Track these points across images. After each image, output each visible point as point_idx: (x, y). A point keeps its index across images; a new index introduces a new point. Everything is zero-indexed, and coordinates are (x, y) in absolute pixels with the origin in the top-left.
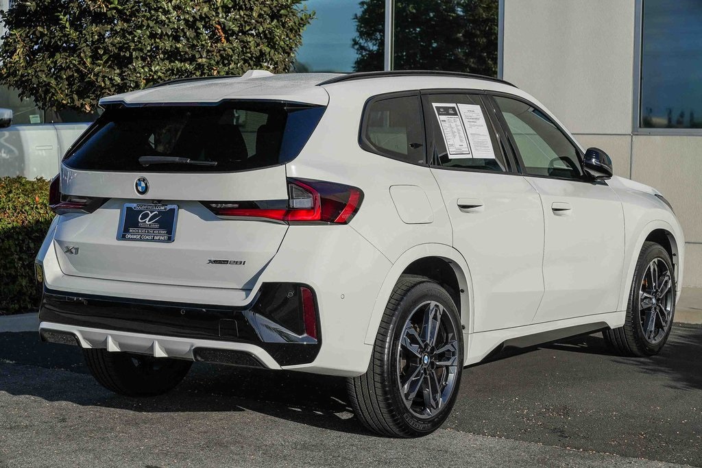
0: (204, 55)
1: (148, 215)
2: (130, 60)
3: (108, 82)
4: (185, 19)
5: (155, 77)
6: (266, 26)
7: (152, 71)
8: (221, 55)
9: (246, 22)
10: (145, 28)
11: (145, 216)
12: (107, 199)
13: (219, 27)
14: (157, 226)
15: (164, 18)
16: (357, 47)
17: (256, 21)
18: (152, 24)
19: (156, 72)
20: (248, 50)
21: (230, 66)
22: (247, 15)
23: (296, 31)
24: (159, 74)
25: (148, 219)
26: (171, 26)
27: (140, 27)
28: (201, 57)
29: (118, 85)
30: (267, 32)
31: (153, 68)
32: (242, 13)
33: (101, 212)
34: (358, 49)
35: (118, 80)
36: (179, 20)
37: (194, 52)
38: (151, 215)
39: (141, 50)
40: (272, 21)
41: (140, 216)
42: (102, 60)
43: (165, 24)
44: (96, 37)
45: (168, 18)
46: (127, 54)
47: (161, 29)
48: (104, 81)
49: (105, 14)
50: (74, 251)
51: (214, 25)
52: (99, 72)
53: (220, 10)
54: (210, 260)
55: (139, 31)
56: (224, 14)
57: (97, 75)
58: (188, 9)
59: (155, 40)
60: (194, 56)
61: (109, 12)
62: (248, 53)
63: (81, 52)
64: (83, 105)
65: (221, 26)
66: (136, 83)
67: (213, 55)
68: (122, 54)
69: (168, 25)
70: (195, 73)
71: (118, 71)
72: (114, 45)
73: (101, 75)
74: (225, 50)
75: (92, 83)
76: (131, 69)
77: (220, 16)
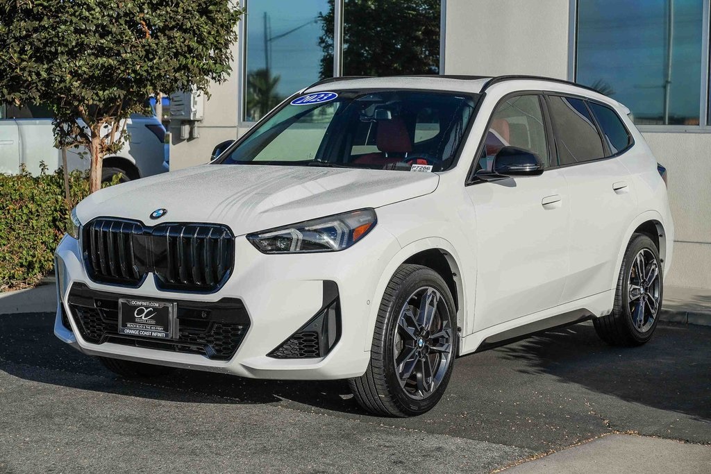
0: (129, 51)
2: (55, 54)
3: (34, 77)
4: (108, 15)
5: (80, 72)
6: (194, 21)
7: (76, 66)
8: (146, 50)
9: (171, 18)
10: (69, 23)
13: (144, 23)
15: (87, 14)
16: (323, 45)
17: (184, 17)
18: (75, 20)
19: (80, 67)
20: (173, 46)
21: (155, 61)
22: (173, 11)
23: (227, 27)
24: (84, 68)
26: (95, 21)
27: (65, 23)
28: (126, 52)
29: (44, 79)
30: (195, 28)
31: (77, 64)
32: (169, 9)
34: (324, 47)
35: (44, 75)
36: (103, 16)
37: (119, 48)
39: (66, 46)
40: (201, 17)
42: (26, 55)
43: (89, 20)
44: (24, 32)
45: (91, 14)
46: (53, 49)
47: (85, 24)
48: (30, 75)
49: (31, 10)
51: (139, 21)
52: (25, 67)
53: (146, 6)
55: (63, 27)
56: (150, 10)
57: (23, 69)
58: (112, 5)
59: (80, 36)
60: (119, 51)
61: (35, 9)
62: (172, 48)
63: (9, 48)
64: (13, 100)
65: (146, 22)
66: (62, 77)
67: (137, 50)
68: (47, 49)
69: (92, 21)
70: (119, 68)
71: (46, 66)
72: (40, 40)
73: (27, 69)
74: (149, 45)
75: (18, 78)
76: (56, 64)
77: (146, 11)
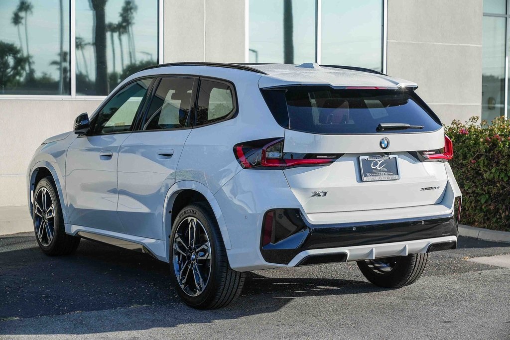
1: (378, 163)
11: (375, 164)
12: (343, 154)
14: (386, 170)
25: (378, 166)
33: (336, 164)
38: (379, 163)
41: (372, 165)
50: (322, 194)
54: (422, 189)
